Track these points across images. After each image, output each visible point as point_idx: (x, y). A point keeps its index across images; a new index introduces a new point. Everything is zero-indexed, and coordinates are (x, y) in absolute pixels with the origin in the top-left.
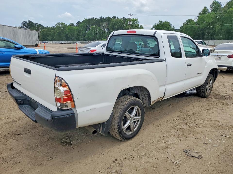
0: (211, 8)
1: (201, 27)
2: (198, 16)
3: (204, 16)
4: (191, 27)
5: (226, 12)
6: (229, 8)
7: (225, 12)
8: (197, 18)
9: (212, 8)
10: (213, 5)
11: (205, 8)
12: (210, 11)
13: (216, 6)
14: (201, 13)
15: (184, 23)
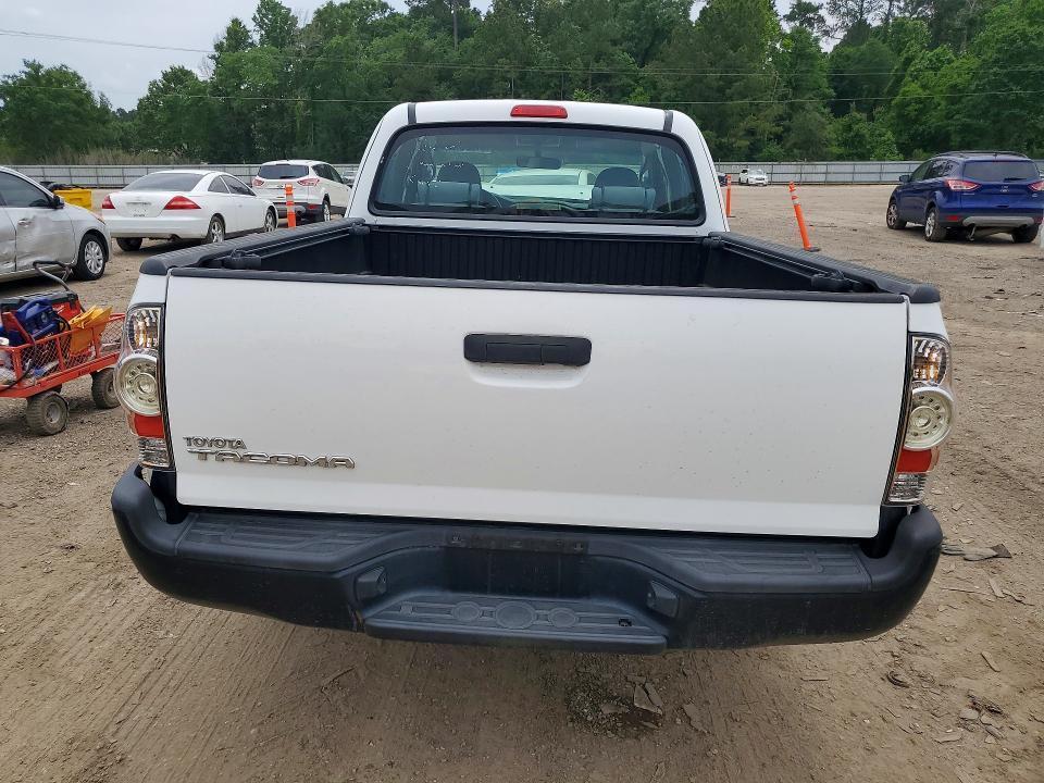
0: (257, 28)
1: (235, 105)
2: (213, 57)
3: (239, 60)
4: (191, 105)
5: (321, 52)
6: (329, 35)
7: (317, 50)
8: (212, 64)
9: (261, 27)
10: (265, 16)
11: (236, 22)
12: (256, 37)
13: (275, 20)
14: (222, 43)
15: (154, 84)
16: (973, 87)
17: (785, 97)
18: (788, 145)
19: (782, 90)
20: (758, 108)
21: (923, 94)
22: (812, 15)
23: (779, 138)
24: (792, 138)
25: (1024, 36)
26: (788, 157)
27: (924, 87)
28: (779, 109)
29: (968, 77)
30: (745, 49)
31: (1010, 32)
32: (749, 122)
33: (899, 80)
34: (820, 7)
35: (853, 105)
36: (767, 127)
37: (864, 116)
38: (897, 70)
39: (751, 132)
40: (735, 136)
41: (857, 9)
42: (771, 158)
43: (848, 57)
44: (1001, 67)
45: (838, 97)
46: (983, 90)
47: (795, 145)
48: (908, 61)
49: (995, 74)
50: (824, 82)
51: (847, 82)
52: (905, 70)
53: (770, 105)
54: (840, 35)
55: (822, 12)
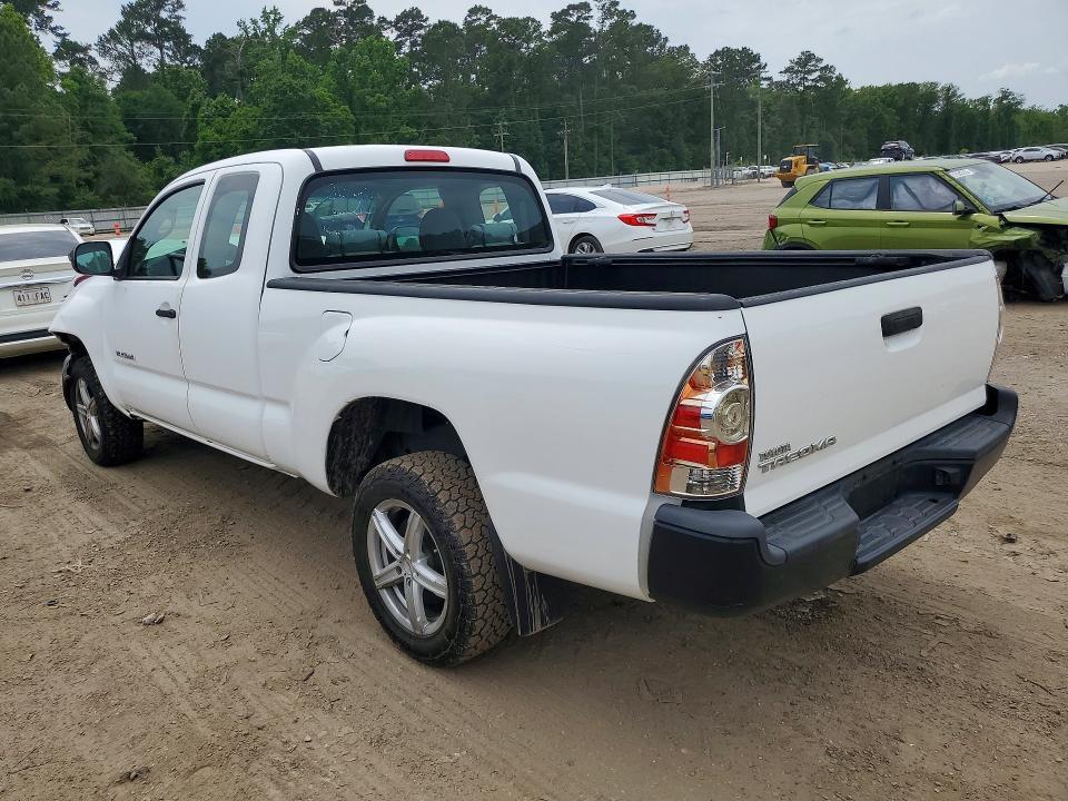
16: (261, 133)
17: (82, 141)
18: (102, 191)
19: (79, 134)
20: (58, 154)
21: (221, 139)
22: (82, 56)
23: (89, 183)
24: (104, 185)
25: (292, 89)
26: (105, 202)
27: (219, 132)
28: (82, 153)
29: (255, 123)
30: (22, 87)
31: (280, 83)
32: (51, 168)
33: (193, 125)
34: (88, 47)
35: (158, 149)
36: (73, 172)
37: (171, 159)
38: (188, 115)
39: (55, 179)
40: (38, 183)
41: (127, 53)
42: (86, 206)
43: (135, 102)
44: (280, 115)
45: (139, 140)
46: (271, 136)
47: (109, 190)
48: (196, 108)
49: (277, 121)
50: (121, 126)
51: (140, 126)
52: (195, 116)
53: (71, 150)
54: (117, 77)
55: (93, 53)
